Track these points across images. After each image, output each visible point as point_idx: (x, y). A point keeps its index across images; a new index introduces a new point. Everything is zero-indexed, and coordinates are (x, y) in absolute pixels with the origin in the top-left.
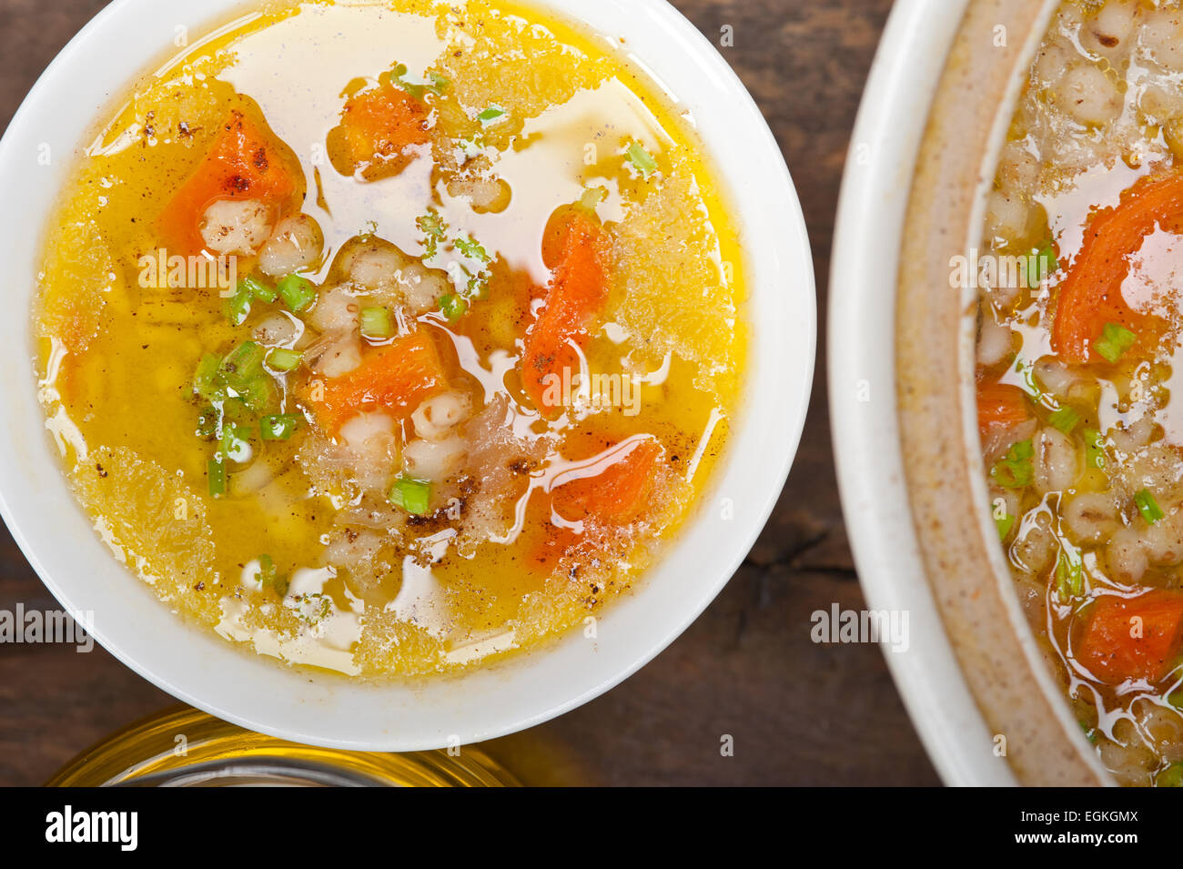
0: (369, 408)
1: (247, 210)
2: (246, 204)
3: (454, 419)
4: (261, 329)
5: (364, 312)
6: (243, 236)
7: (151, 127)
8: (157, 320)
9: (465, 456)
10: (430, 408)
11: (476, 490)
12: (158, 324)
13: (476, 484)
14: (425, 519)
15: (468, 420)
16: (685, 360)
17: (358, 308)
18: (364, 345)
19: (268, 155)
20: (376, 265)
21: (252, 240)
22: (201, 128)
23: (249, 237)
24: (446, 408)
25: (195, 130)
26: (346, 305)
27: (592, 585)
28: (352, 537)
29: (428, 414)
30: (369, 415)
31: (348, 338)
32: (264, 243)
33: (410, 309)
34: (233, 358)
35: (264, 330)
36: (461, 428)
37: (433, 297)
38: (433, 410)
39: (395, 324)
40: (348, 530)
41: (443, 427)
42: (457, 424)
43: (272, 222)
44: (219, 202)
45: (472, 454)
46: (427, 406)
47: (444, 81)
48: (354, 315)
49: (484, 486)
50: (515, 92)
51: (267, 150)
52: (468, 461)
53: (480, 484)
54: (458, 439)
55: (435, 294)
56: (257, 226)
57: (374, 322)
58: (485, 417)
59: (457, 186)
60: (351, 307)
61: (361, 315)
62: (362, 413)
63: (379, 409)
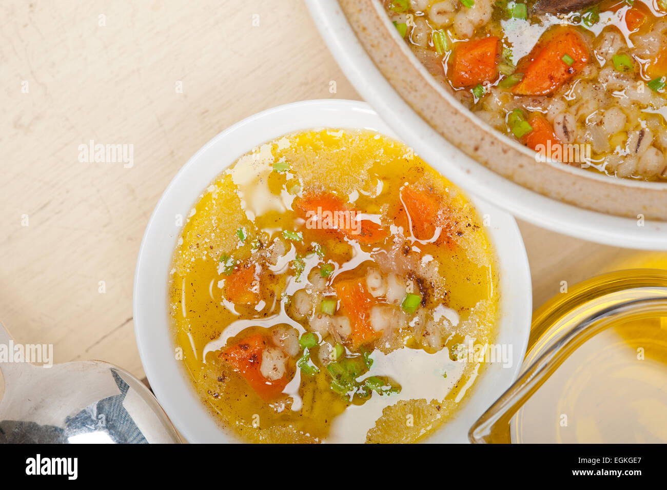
0: (368, 316)
1: (267, 357)
2: (264, 357)
3: (379, 277)
4: (323, 361)
5: (323, 311)
6: (279, 361)
7: (215, 394)
8: (310, 408)
9: (397, 275)
10: (372, 288)
11: (414, 273)
12: (312, 408)
13: (411, 273)
14: (424, 298)
15: (381, 271)
16: (372, 166)
17: (320, 314)
18: (336, 313)
19: (242, 343)
20: (302, 302)
21: (281, 357)
22: (223, 372)
23: (280, 358)
24: (373, 281)
25: (223, 375)
26: (317, 319)
27: (467, 227)
28: (427, 334)
29: (374, 289)
30: (371, 317)
31: (333, 321)
32: (283, 352)
33: (325, 289)
34: (334, 376)
35: (323, 359)
36: (384, 275)
37: (320, 278)
38: (373, 286)
39: (331, 297)
40: (424, 336)
41: (382, 283)
42: (382, 276)
43: (274, 346)
44: (261, 370)
45: (397, 272)
46: (371, 289)
47: (223, 256)
48: (323, 316)
49: (413, 269)
50: (232, 222)
51: (240, 343)
52: (400, 274)
53: (411, 270)
54: (388, 277)
55: (319, 277)
56: (275, 353)
57: (329, 307)
58: (380, 263)
59: (272, 260)
60: (319, 317)
61: (324, 313)
62: (369, 320)
63: (369, 311)
